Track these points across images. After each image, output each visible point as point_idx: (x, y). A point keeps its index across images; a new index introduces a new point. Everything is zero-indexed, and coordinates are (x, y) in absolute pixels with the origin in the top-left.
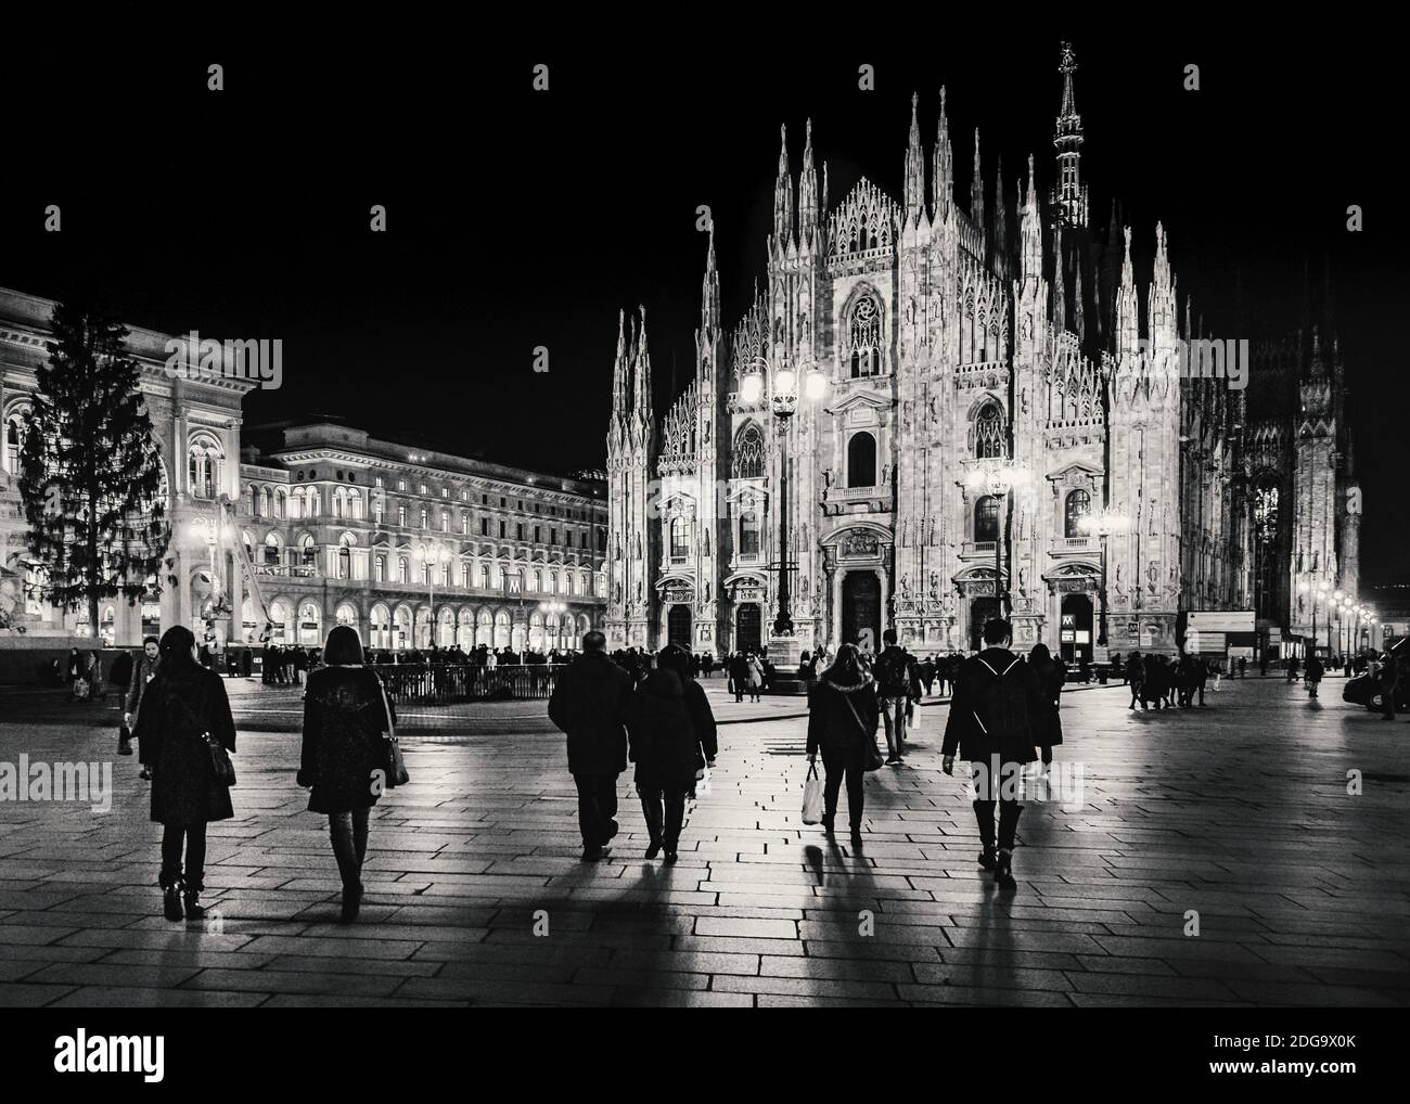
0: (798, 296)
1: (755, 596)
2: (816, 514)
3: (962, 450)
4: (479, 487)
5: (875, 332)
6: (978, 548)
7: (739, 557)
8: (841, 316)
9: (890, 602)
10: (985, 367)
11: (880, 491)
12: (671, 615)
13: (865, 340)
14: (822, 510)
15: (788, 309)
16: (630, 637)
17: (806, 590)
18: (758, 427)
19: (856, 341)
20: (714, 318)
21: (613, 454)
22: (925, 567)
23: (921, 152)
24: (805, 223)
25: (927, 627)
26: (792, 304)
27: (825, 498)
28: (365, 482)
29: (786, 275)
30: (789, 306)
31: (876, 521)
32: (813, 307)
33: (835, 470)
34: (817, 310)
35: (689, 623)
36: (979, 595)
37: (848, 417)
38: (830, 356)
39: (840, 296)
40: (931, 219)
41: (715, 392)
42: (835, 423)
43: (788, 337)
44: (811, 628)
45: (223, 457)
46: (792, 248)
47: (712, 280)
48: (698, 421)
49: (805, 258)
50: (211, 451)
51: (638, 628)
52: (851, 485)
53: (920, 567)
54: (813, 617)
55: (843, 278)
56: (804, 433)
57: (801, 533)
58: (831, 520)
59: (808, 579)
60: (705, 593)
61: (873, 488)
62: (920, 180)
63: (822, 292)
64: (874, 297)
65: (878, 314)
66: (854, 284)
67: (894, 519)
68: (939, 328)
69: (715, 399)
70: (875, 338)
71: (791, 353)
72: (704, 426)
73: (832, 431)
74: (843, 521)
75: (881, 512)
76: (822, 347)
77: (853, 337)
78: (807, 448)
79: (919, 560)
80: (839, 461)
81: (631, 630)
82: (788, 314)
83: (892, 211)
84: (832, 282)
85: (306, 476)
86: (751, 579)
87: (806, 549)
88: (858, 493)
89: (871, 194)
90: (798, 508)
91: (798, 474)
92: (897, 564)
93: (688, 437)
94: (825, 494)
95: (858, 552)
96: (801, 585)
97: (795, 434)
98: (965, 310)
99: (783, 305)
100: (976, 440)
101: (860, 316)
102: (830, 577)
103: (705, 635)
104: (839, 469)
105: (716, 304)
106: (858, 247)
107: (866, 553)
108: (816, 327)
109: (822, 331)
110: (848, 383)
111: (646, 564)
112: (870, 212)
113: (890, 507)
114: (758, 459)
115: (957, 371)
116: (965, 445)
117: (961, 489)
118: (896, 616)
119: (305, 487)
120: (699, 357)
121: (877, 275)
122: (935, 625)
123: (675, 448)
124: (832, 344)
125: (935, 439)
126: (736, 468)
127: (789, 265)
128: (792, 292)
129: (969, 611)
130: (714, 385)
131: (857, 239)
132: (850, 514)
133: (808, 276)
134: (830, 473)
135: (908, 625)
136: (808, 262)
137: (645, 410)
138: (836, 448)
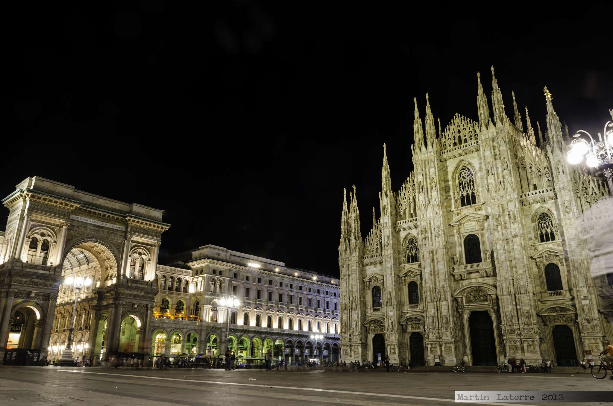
0: (429, 170)
1: (419, 328)
2: (449, 280)
3: (531, 239)
4: (288, 280)
5: (472, 183)
6: (551, 295)
7: (408, 306)
8: (453, 178)
9: (499, 329)
10: (538, 193)
11: (485, 265)
12: (374, 340)
13: (467, 188)
14: (452, 278)
15: (424, 177)
16: (352, 352)
17: (447, 323)
18: (414, 237)
19: (462, 189)
20: (388, 186)
21: (341, 256)
22: (518, 307)
23: (485, 96)
24: (429, 137)
25: (525, 345)
26: (426, 175)
27: (454, 270)
28: (227, 275)
29: (422, 161)
30: (425, 175)
31: (485, 282)
32: (437, 174)
33: (458, 256)
34: (439, 176)
35: (384, 344)
36: (557, 324)
37: (462, 227)
38: (449, 198)
39: (451, 169)
40: (495, 124)
41: (390, 221)
42: (455, 231)
43: (426, 190)
44: (453, 347)
45: (149, 260)
46: (423, 148)
47: (386, 170)
48: (383, 236)
49: (431, 152)
50: (144, 257)
51: (356, 347)
52: (467, 263)
53: (515, 307)
54: (453, 339)
55: (451, 160)
56: (438, 237)
57: (442, 291)
58: (459, 283)
59: (448, 317)
60: (391, 326)
61: (481, 263)
62: (486, 108)
63: (441, 167)
64: (469, 167)
65: (472, 175)
66: (458, 162)
67: (496, 281)
68: (507, 175)
69: (390, 224)
70: (472, 187)
71: (428, 197)
72: (386, 238)
73: (454, 235)
74: (465, 283)
75: (487, 276)
76: (444, 194)
77: (460, 188)
78: (441, 244)
79: (514, 303)
80: (460, 250)
81: (353, 348)
82: (425, 179)
83: (473, 125)
84: (446, 162)
85: (199, 272)
86: (416, 318)
87: (445, 300)
88: (472, 267)
89: (462, 120)
90: (439, 277)
91: (437, 258)
92: (501, 306)
93: (378, 246)
94: (453, 269)
95: (476, 301)
96: (444, 320)
97: (433, 238)
98: (520, 166)
99: (422, 175)
100: (539, 233)
101: (463, 177)
102: (461, 315)
103: (392, 351)
104: (460, 255)
105: (389, 180)
106: (458, 144)
107: (481, 301)
108: (440, 184)
109: (444, 186)
110: (460, 210)
111: (359, 312)
112: (462, 127)
113: (492, 274)
114: (416, 254)
115: (521, 197)
116: (532, 236)
117: (534, 261)
118: (505, 337)
119: (198, 278)
120: (381, 205)
121: (469, 155)
122: (531, 343)
123: (373, 251)
124: (449, 192)
125: (514, 233)
126: (404, 259)
127: (423, 156)
128: (425, 168)
129: (551, 334)
130: (390, 218)
131: (457, 141)
132: (469, 279)
133: (433, 160)
134: (455, 257)
135: (513, 344)
136: (432, 153)
137: (356, 233)
138: (457, 244)
